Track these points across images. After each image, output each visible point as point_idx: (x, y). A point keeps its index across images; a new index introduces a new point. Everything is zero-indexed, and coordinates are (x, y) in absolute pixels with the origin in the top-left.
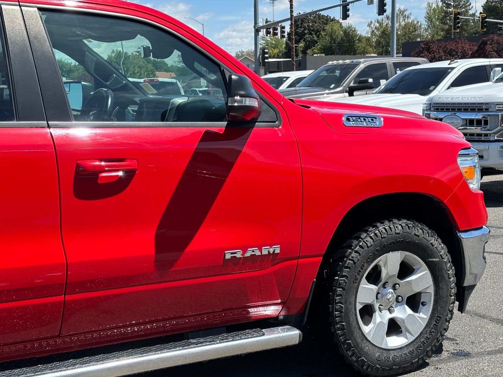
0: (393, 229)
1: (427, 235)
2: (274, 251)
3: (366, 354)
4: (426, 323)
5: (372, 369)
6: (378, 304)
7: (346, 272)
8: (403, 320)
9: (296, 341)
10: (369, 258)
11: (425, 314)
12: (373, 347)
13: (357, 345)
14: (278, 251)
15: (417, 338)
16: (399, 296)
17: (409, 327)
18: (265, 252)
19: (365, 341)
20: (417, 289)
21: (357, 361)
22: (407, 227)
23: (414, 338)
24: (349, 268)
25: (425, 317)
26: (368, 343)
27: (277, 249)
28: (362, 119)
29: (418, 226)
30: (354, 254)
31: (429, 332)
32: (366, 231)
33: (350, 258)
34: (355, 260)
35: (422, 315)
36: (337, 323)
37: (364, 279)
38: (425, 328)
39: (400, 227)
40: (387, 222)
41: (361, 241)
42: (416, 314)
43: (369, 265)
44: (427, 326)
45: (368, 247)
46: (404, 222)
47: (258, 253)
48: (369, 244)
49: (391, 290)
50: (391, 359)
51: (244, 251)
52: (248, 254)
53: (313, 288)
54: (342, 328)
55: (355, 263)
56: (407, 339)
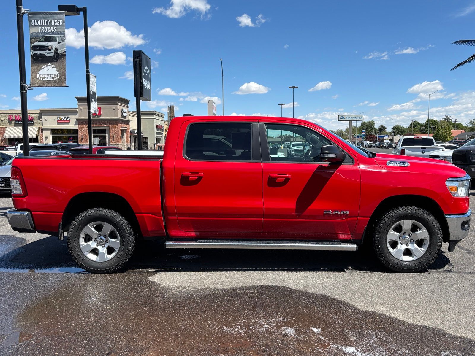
0: (407, 210)
1: (426, 214)
2: (346, 213)
3: (390, 261)
4: (424, 253)
5: (393, 267)
6: (401, 242)
7: (381, 225)
8: (412, 250)
9: (355, 250)
10: (393, 221)
11: (424, 249)
12: (395, 258)
13: (386, 256)
14: (348, 213)
15: (419, 258)
16: (412, 239)
17: (415, 253)
18: (342, 213)
19: (390, 255)
20: (420, 237)
21: (386, 263)
22: (414, 210)
23: (417, 258)
24: (383, 224)
25: (424, 250)
26: (392, 256)
27: (348, 212)
28: (397, 163)
29: (420, 210)
30: (386, 218)
31: (425, 256)
32: (393, 210)
33: (384, 220)
34: (386, 221)
35: (423, 249)
36: (376, 246)
37: (391, 229)
38: (424, 255)
39: (410, 210)
40: (404, 207)
41: (390, 213)
42: (420, 249)
43: (394, 224)
44: (425, 254)
45: (393, 216)
46: (413, 208)
47: (339, 213)
48: (393, 215)
49: (408, 236)
50: (403, 265)
51: (333, 211)
52: (334, 213)
53: (365, 230)
54: (379, 248)
55: (386, 222)
56: (414, 258)
